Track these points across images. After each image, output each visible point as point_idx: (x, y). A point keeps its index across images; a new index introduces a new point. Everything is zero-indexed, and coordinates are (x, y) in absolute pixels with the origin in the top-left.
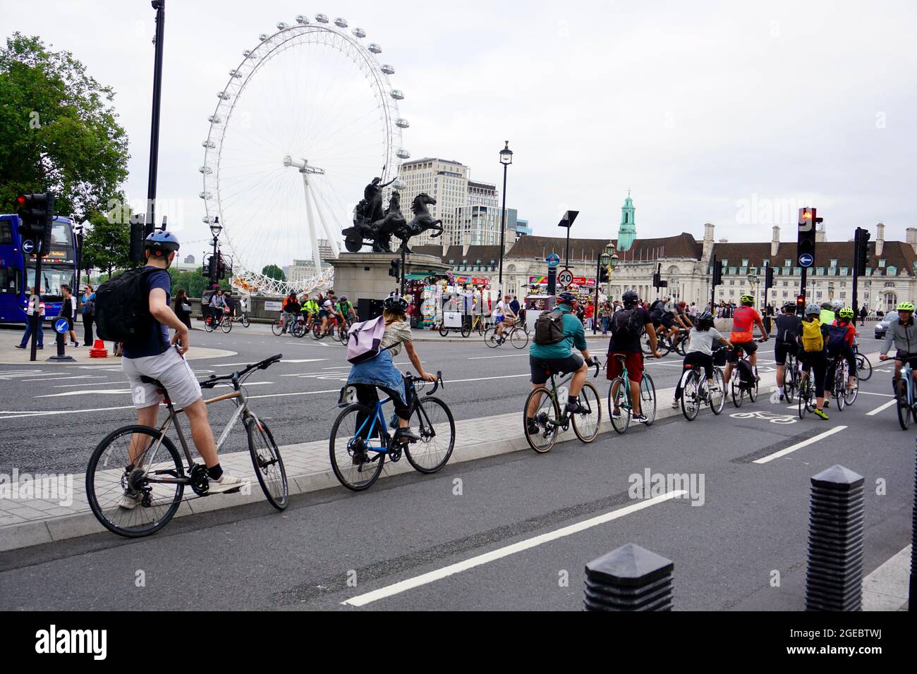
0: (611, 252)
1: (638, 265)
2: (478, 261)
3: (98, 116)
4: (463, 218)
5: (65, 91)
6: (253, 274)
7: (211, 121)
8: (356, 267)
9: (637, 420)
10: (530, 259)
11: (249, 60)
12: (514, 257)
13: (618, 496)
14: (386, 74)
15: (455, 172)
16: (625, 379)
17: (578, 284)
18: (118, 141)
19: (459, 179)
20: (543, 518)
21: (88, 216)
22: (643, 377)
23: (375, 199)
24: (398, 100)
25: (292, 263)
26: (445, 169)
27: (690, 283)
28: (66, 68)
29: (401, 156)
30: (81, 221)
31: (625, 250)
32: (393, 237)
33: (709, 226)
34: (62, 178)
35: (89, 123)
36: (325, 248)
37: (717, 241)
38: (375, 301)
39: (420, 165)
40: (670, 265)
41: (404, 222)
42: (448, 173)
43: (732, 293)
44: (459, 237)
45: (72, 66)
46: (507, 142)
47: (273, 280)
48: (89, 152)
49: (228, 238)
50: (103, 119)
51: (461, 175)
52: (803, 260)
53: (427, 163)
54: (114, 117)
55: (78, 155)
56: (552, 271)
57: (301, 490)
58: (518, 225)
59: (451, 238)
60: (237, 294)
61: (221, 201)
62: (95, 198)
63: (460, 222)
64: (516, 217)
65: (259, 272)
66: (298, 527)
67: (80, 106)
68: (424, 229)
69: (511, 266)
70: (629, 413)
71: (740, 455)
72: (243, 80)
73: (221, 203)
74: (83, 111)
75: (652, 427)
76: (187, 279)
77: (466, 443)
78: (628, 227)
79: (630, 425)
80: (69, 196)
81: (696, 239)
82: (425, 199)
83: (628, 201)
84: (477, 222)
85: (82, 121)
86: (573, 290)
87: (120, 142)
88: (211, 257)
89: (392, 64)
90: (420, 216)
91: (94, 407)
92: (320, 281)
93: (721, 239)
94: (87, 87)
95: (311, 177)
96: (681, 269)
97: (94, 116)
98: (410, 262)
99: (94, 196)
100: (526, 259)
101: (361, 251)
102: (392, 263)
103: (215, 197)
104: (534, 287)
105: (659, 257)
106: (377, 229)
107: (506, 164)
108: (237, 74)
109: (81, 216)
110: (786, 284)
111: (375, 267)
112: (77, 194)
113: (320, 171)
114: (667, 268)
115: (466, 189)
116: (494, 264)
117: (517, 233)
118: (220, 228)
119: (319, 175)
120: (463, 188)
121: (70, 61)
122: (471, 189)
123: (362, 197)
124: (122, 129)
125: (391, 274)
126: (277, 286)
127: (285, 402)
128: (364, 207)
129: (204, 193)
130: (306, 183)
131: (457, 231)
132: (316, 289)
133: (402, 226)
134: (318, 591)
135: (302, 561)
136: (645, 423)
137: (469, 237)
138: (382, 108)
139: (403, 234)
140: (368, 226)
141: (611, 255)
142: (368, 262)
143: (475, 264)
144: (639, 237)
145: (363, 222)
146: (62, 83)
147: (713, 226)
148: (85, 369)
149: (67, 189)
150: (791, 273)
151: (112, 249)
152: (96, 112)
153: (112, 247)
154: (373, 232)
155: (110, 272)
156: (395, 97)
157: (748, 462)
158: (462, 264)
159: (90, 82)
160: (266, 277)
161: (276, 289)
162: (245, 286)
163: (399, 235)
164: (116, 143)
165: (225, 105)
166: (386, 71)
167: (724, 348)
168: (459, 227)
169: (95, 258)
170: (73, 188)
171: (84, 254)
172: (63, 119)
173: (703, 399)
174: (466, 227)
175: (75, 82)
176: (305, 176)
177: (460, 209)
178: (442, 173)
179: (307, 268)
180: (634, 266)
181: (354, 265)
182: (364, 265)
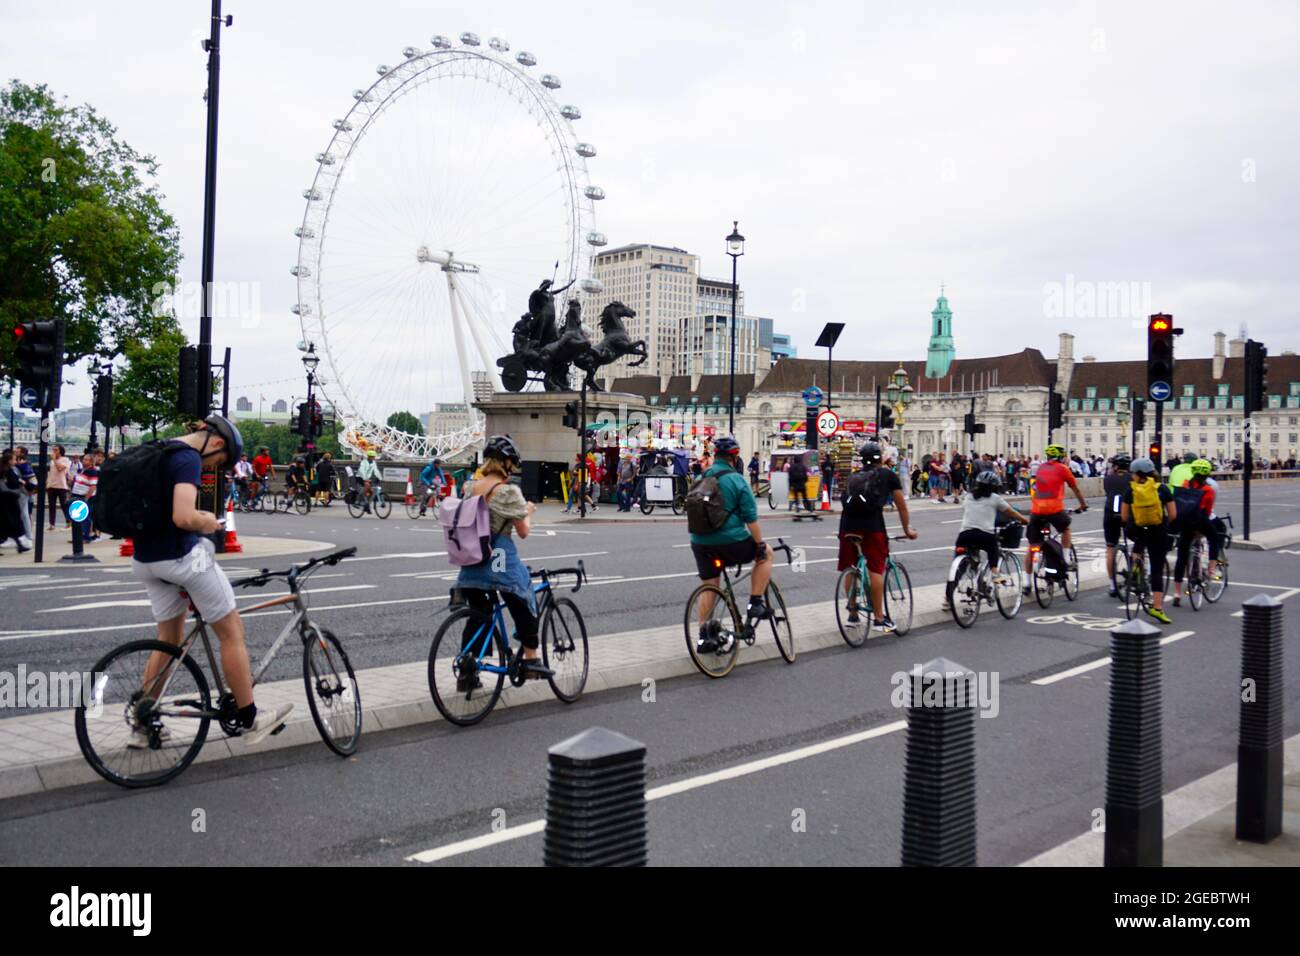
0: (901, 382)
1: (958, 400)
2: (715, 399)
3: (134, 198)
4: (691, 334)
5: (87, 164)
6: (375, 427)
7: (307, 197)
8: (519, 414)
9: (880, 628)
10: (793, 394)
11: (362, 104)
12: (769, 392)
13: (820, 729)
14: (568, 120)
15: (678, 264)
16: (862, 570)
17: (852, 431)
18: (164, 235)
19: (684, 275)
20: (706, 757)
21: (121, 349)
22: (890, 567)
23: (545, 312)
24: (587, 159)
25: (433, 409)
26: (661, 259)
27: (1039, 424)
28: (87, 130)
29: (594, 243)
30: (112, 355)
31: (938, 377)
32: (572, 368)
33: (1066, 336)
34: (82, 292)
35: (121, 209)
36: (481, 384)
37: (1079, 360)
38: (546, 463)
39: (624, 255)
40: (1008, 397)
41: (587, 345)
42: (666, 266)
43: (1104, 438)
44: (685, 363)
45: (96, 127)
46: (736, 223)
47: (405, 434)
48: (121, 250)
49: (336, 373)
50: (141, 204)
51: (686, 269)
52: (1156, 391)
53: (634, 251)
54: (157, 200)
55: (107, 258)
56: (812, 413)
57: (381, 725)
58: (775, 342)
59: (674, 365)
60: (350, 457)
61: (325, 317)
62: (131, 320)
63: (686, 340)
64: (771, 330)
65: (382, 424)
66: (370, 771)
67: (109, 185)
68: (619, 354)
69: (765, 406)
70: (869, 618)
71: (1016, 673)
72: (353, 134)
73: (325, 321)
74: (113, 192)
75: (904, 638)
76: (276, 436)
77: (626, 662)
78: (941, 341)
79: (869, 637)
80: (95, 319)
81: (1046, 357)
82: (619, 310)
83: (941, 302)
84: (712, 339)
85: (110, 208)
86: (845, 440)
87: (167, 237)
88: (302, 405)
89: (577, 105)
90: (612, 335)
91: (116, 624)
92: (476, 435)
93: (1085, 356)
94: (118, 156)
95: (459, 278)
96: (1024, 403)
97: (128, 200)
98: (597, 404)
99: (131, 317)
100: (788, 394)
101: (523, 390)
102: (568, 408)
103: (316, 311)
104: (786, 438)
105: (991, 385)
106: (548, 356)
107: (735, 256)
108: (345, 126)
109: (112, 347)
110: (1186, 423)
111: (546, 414)
112: (106, 315)
113: (472, 268)
114: (1004, 402)
115: (694, 289)
116: (739, 402)
117: (773, 354)
118: (317, 360)
119: (472, 275)
120: (690, 289)
121: (93, 120)
122: (702, 289)
123: (526, 310)
124: (170, 218)
125: (566, 423)
126: (410, 443)
127: (387, 612)
128: (528, 324)
129: (298, 306)
130: (452, 286)
131: (683, 353)
132: (470, 446)
133: (585, 351)
134: (380, 845)
135: (365, 811)
136: (895, 631)
137: (701, 363)
138: (564, 170)
139: (588, 362)
140: (534, 353)
141: (901, 387)
142: (535, 406)
143: (710, 402)
144: (960, 356)
145: (527, 347)
146: (81, 153)
147: (1072, 337)
148: (111, 573)
149: (91, 307)
150: (1195, 406)
151: (157, 396)
152: (132, 194)
153: (157, 393)
154: (542, 361)
155: (154, 431)
156: (583, 153)
157: (1025, 683)
158: (690, 403)
159: (122, 149)
160: (394, 430)
161: (410, 448)
162: (363, 445)
163: (581, 365)
164: (162, 239)
165: (328, 173)
166: (569, 115)
167: (1016, 524)
168: (686, 348)
169: (132, 408)
170: (98, 306)
171: (116, 403)
172: (85, 205)
173: (985, 597)
174: (696, 347)
175: (100, 150)
176: (450, 277)
177: (686, 320)
178: (657, 266)
179: (457, 414)
180: (953, 400)
181: (515, 412)
182: (530, 411)
